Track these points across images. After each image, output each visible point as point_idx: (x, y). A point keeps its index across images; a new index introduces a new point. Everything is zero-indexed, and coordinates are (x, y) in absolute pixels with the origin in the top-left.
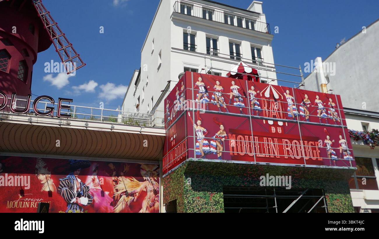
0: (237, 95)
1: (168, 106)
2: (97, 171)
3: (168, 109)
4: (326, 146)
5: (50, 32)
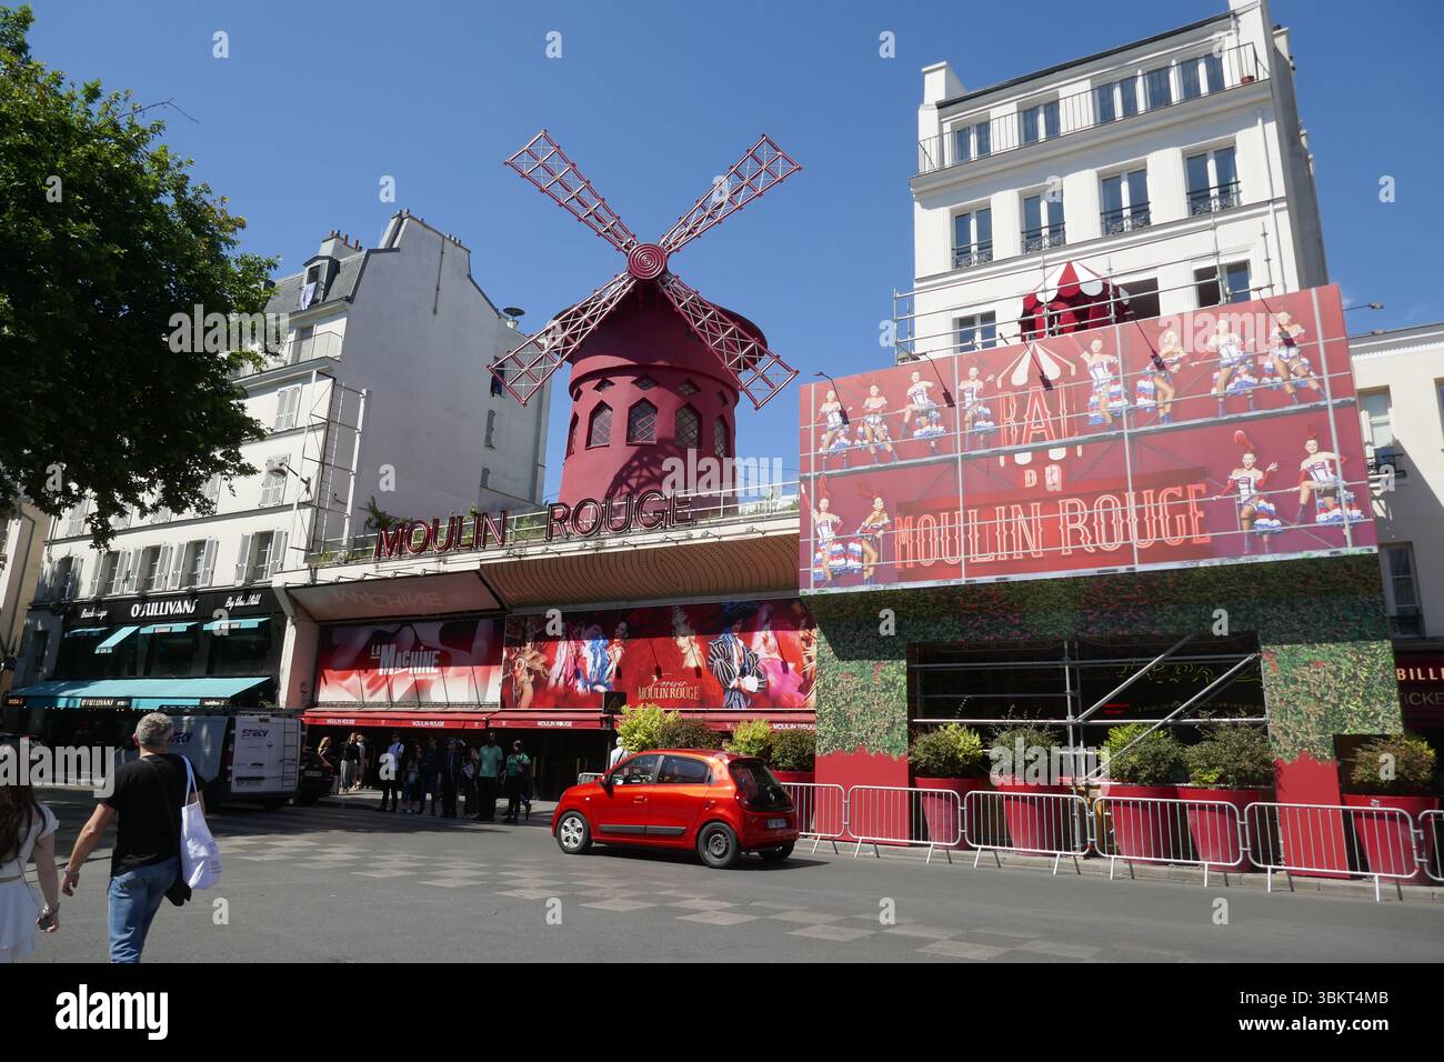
0: (924, 408)
4: (1238, 490)
5: (705, 334)
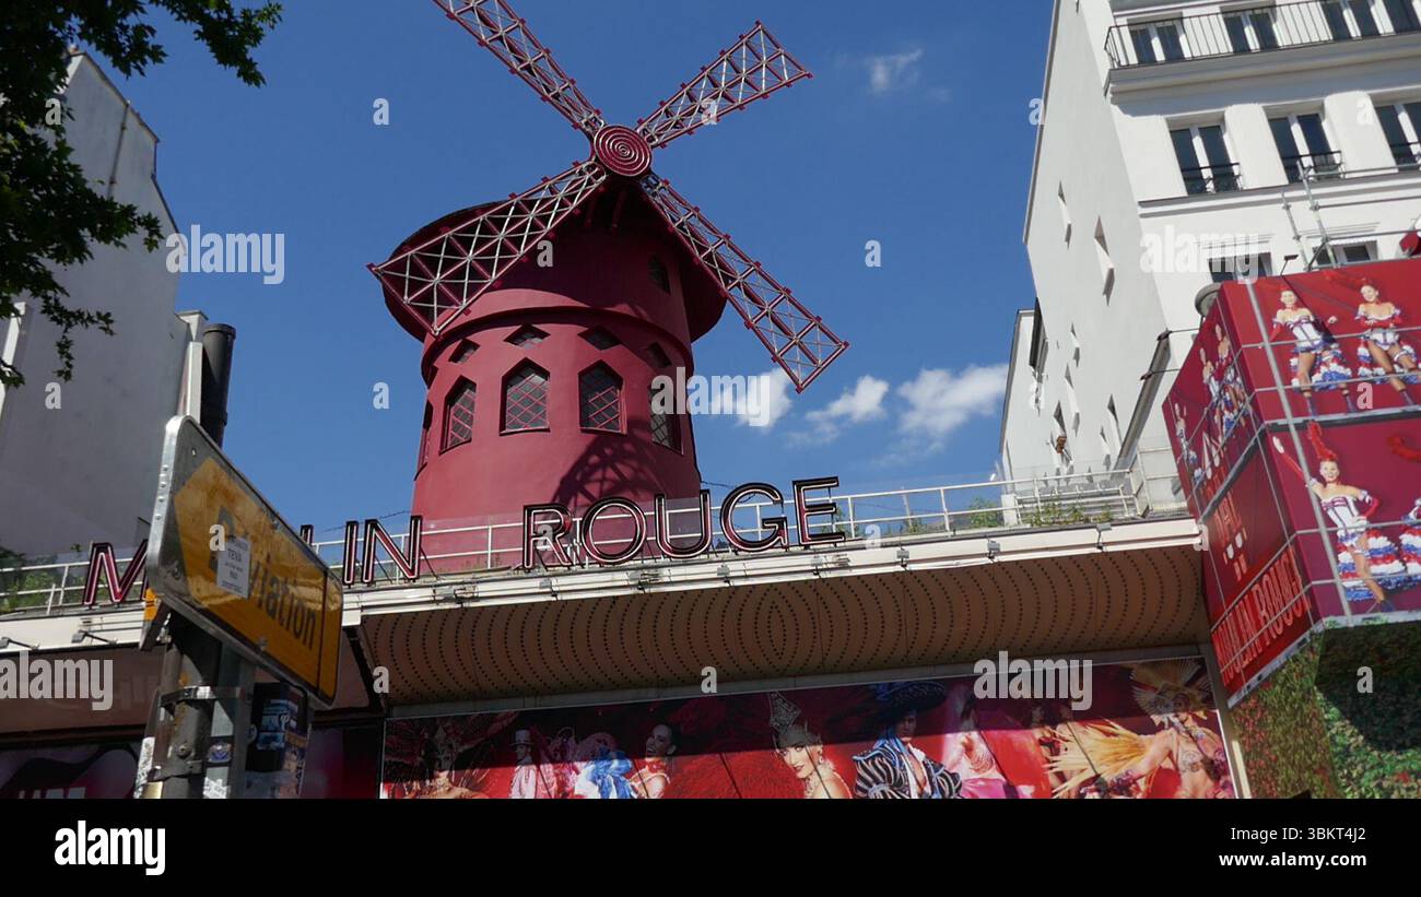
1: (1181, 426)
2: (973, 712)
3: (1187, 439)
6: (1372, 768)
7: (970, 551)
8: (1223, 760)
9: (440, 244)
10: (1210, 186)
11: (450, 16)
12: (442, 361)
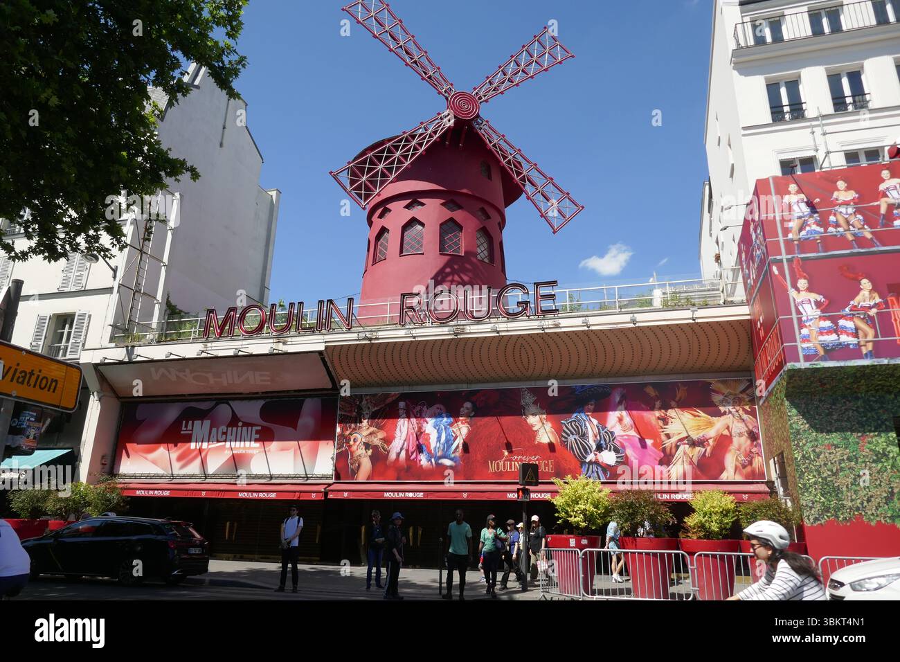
1: (743, 256)
2: (624, 402)
3: (745, 263)
6: (811, 441)
7: (622, 320)
8: (757, 432)
9: (366, 159)
10: (787, 116)
11: (375, 37)
12: (375, 218)
